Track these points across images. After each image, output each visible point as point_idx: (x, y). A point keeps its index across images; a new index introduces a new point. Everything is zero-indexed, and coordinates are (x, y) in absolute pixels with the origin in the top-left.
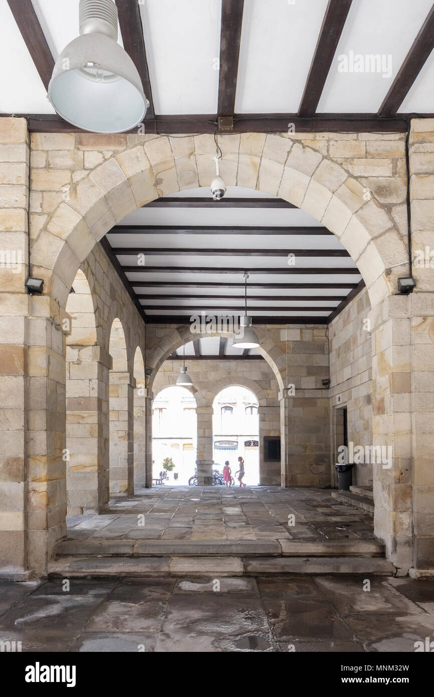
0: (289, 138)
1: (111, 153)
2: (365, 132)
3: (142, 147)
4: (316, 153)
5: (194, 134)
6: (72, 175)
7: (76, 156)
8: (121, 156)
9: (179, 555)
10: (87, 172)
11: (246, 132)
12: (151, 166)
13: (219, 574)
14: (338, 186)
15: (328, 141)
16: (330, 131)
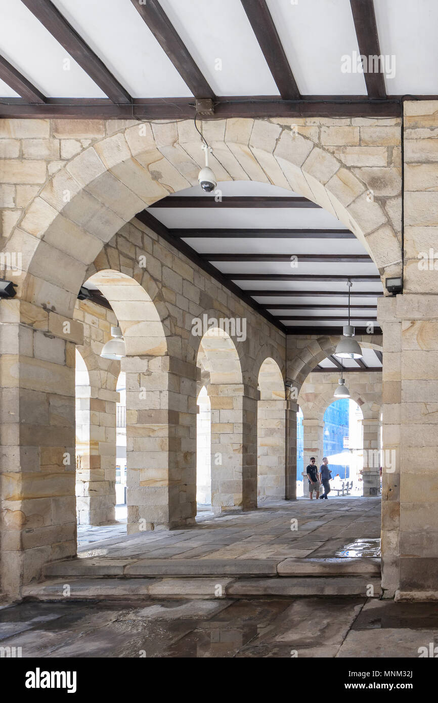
0: (278, 124)
1: (90, 142)
2: (359, 117)
3: (123, 135)
4: (307, 140)
5: (177, 120)
6: (47, 166)
7: (52, 145)
8: (101, 144)
9: (173, 576)
10: (64, 163)
11: (231, 117)
12: (132, 157)
13: (201, 597)
14: (330, 177)
15: (320, 127)
16: (321, 116)
